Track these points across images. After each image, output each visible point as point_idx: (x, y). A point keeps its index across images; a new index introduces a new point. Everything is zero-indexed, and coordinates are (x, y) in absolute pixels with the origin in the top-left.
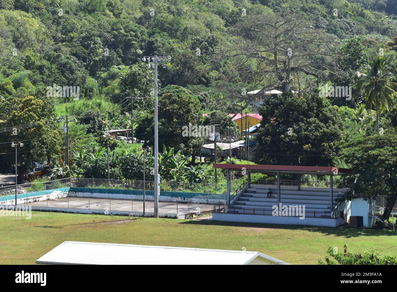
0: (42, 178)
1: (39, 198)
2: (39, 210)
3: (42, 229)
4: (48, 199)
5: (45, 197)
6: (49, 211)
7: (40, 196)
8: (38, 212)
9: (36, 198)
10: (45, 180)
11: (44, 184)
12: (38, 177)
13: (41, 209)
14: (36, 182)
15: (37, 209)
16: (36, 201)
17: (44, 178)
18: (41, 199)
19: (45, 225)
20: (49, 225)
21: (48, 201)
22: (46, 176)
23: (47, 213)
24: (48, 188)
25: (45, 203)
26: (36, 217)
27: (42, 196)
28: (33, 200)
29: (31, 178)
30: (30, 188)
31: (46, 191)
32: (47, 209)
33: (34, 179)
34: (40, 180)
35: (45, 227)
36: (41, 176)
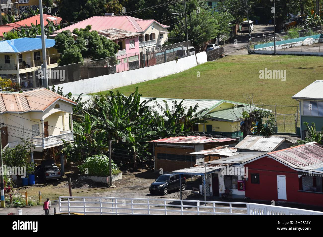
0: (296, 27)
1: (294, 44)
2: (294, 55)
3: (297, 70)
4: (302, 45)
5: (299, 43)
6: (303, 55)
7: (295, 42)
8: (294, 56)
9: (291, 44)
10: (299, 29)
11: (298, 32)
12: (292, 27)
13: (296, 53)
14: (291, 31)
15: (293, 53)
16: (291, 47)
17: (298, 27)
18: (296, 45)
19: (300, 67)
20: (303, 67)
21: (302, 46)
22: (300, 25)
23: (301, 56)
24: (301, 36)
25: (300, 48)
26: (292, 60)
27: (297, 42)
28: (289, 46)
29: (287, 27)
30: (287, 36)
31: (300, 38)
32: (301, 53)
33: (290, 28)
34: (295, 29)
35: (300, 68)
36: (295, 25)
